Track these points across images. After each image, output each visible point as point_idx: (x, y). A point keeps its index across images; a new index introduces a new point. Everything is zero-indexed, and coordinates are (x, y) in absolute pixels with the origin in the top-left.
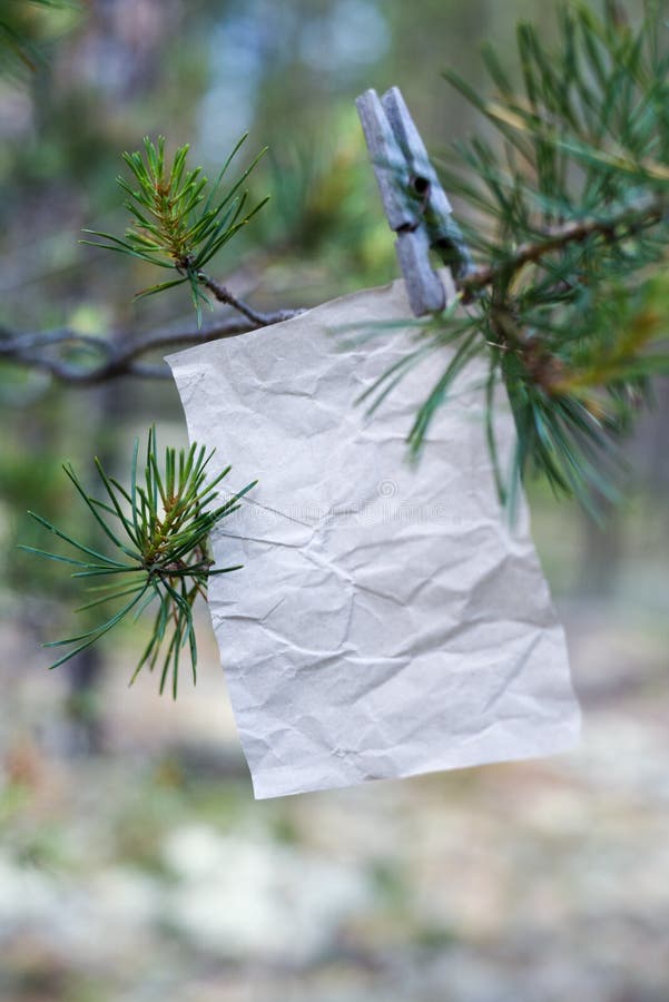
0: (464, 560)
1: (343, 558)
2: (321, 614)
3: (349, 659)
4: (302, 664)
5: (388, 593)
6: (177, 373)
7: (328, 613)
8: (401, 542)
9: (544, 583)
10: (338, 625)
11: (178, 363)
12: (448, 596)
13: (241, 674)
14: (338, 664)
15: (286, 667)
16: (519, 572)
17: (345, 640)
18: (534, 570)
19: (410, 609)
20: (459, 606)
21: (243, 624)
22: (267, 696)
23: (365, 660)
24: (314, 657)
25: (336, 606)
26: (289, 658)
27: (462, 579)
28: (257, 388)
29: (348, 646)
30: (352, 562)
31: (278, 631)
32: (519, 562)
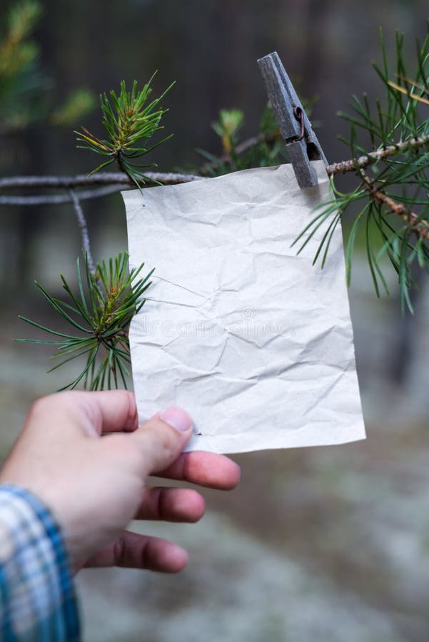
0: (304, 326)
1: (223, 317)
2: (205, 348)
3: (217, 377)
4: (186, 377)
5: (251, 340)
6: (127, 202)
7: (210, 347)
8: (265, 311)
9: (353, 346)
10: (215, 356)
11: (128, 197)
12: (292, 345)
13: (144, 378)
14: (209, 379)
15: (176, 377)
16: (339, 337)
17: (217, 365)
18: (347, 336)
19: (263, 351)
20: (298, 352)
21: (150, 347)
22: (158, 394)
23: (228, 379)
24: (195, 373)
25: (215, 344)
26: (178, 372)
27: (304, 336)
28: (179, 217)
29: (217, 369)
30: (229, 319)
31: (174, 354)
32: (340, 331)
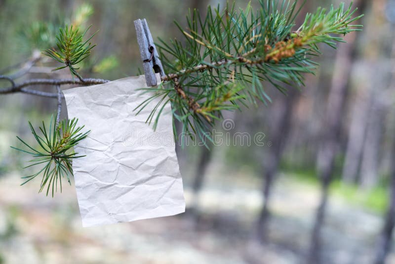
0: (154, 157)
1: (117, 155)
2: (108, 172)
3: (116, 185)
4: (101, 187)
5: (130, 166)
6: (66, 96)
7: (111, 171)
8: (135, 151)
9: (178, 165)
10: (114, 175)
11: (66, 93)
12: (149, 168)
13: (81, 189)
14: (112, 187)
15: (96, 187)
16: (171, 162)
17: (115, 180)
18: (175, 161)
19: (136, 171)
20: (152, 170)
21: (83, 173)
22: (89, 196)
23: (121, 186)
24: (105, 185)
25: (113, 169)
26: (97, 184)
27: (153, 163)
28: (92, 103)
29: (116, 182)
30: (120, 157)
31: (94, 176)
32: (171, 159)
